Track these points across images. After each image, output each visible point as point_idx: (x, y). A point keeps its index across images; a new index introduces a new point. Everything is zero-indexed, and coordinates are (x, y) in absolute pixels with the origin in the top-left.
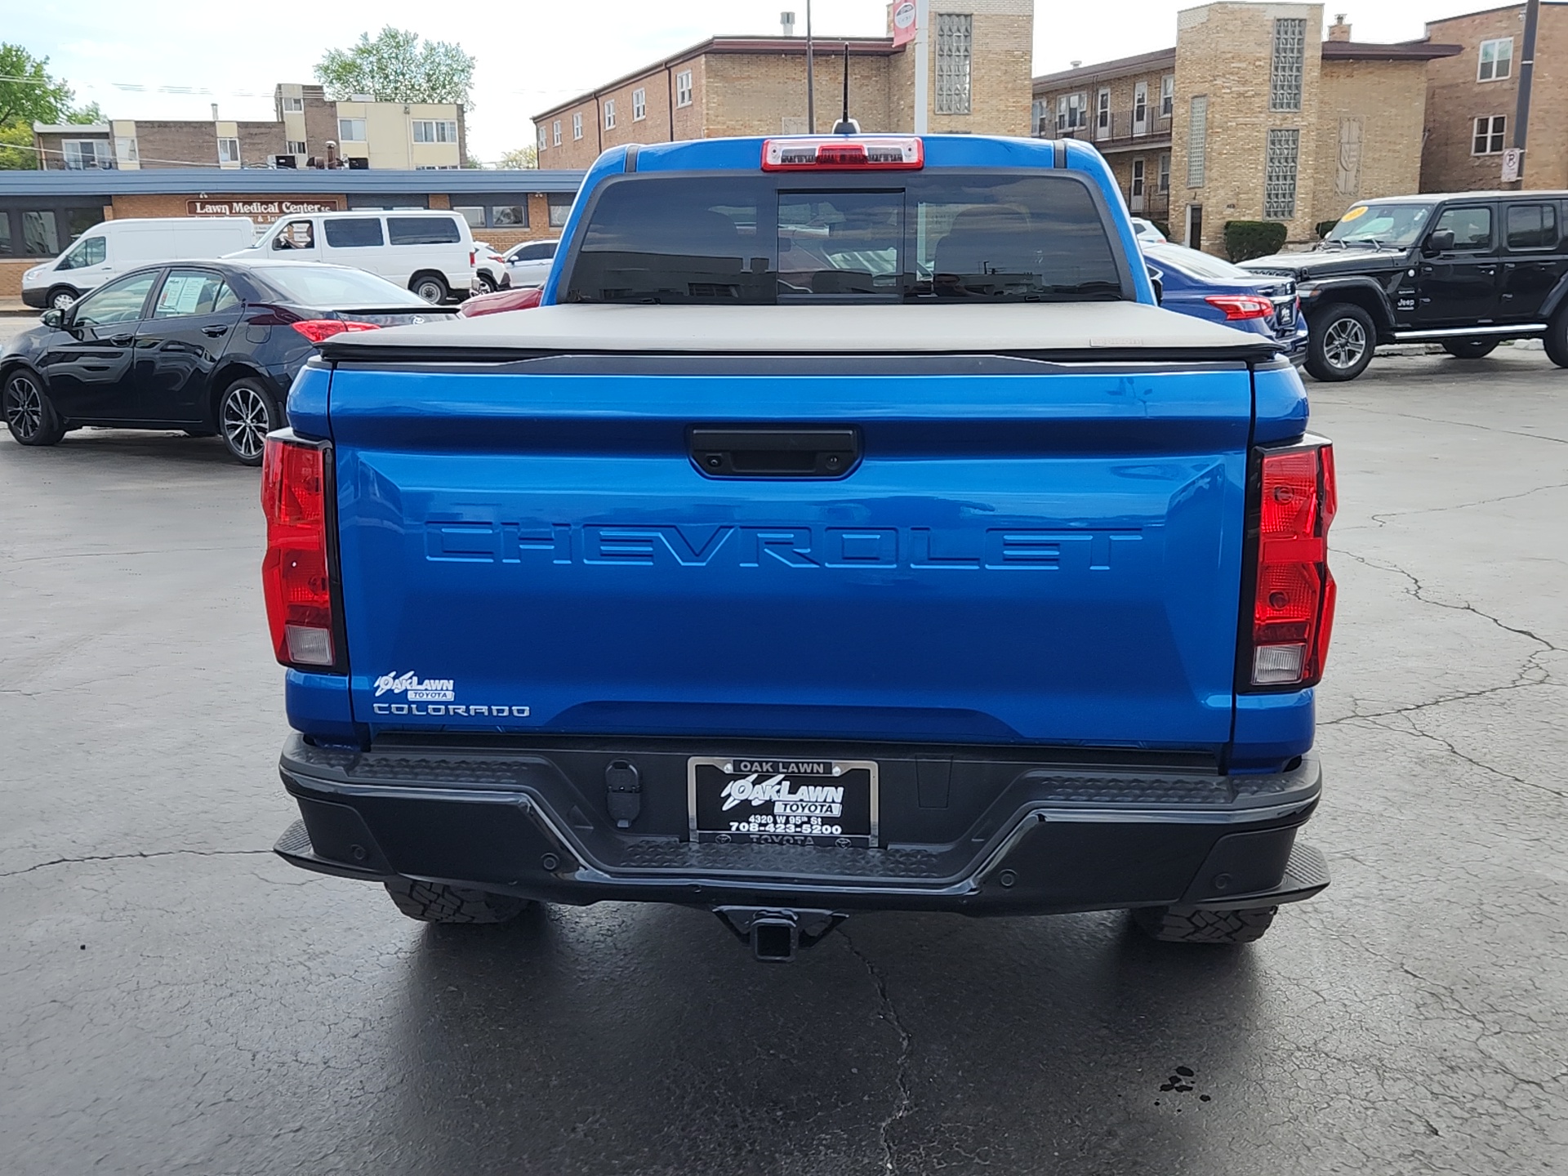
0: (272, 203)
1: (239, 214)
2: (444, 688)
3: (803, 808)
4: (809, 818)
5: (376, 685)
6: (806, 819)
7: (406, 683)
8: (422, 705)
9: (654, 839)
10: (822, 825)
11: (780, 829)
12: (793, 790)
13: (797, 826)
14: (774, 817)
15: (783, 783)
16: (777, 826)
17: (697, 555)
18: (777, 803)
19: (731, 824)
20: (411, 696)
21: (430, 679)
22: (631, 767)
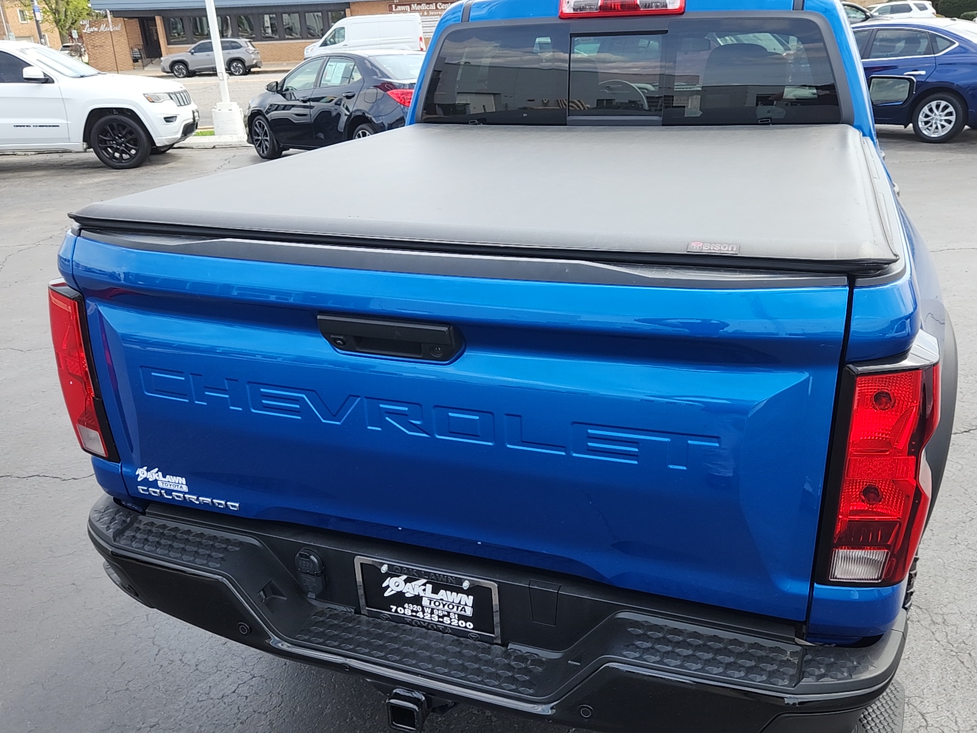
0: (432, 3)
1: (415, 11)
2: (180, 483)
3: (444, 606)
4: (449, 613)
5: (137, 473)
6: (446, 613)
7: (153, 475)
8: (169, 492)
9: (337, 607)
10: (459, 620)
11: (428, 616)
12: (435, 591)
13: (439, 617)
14: (423, 607)
15: (427, 585)
16: (425, 614)
17: (334, 416)
18: (424, 598)
19: (391, 606)
20: (160, 484)
21: (170, 475)
22: (312, 557)
